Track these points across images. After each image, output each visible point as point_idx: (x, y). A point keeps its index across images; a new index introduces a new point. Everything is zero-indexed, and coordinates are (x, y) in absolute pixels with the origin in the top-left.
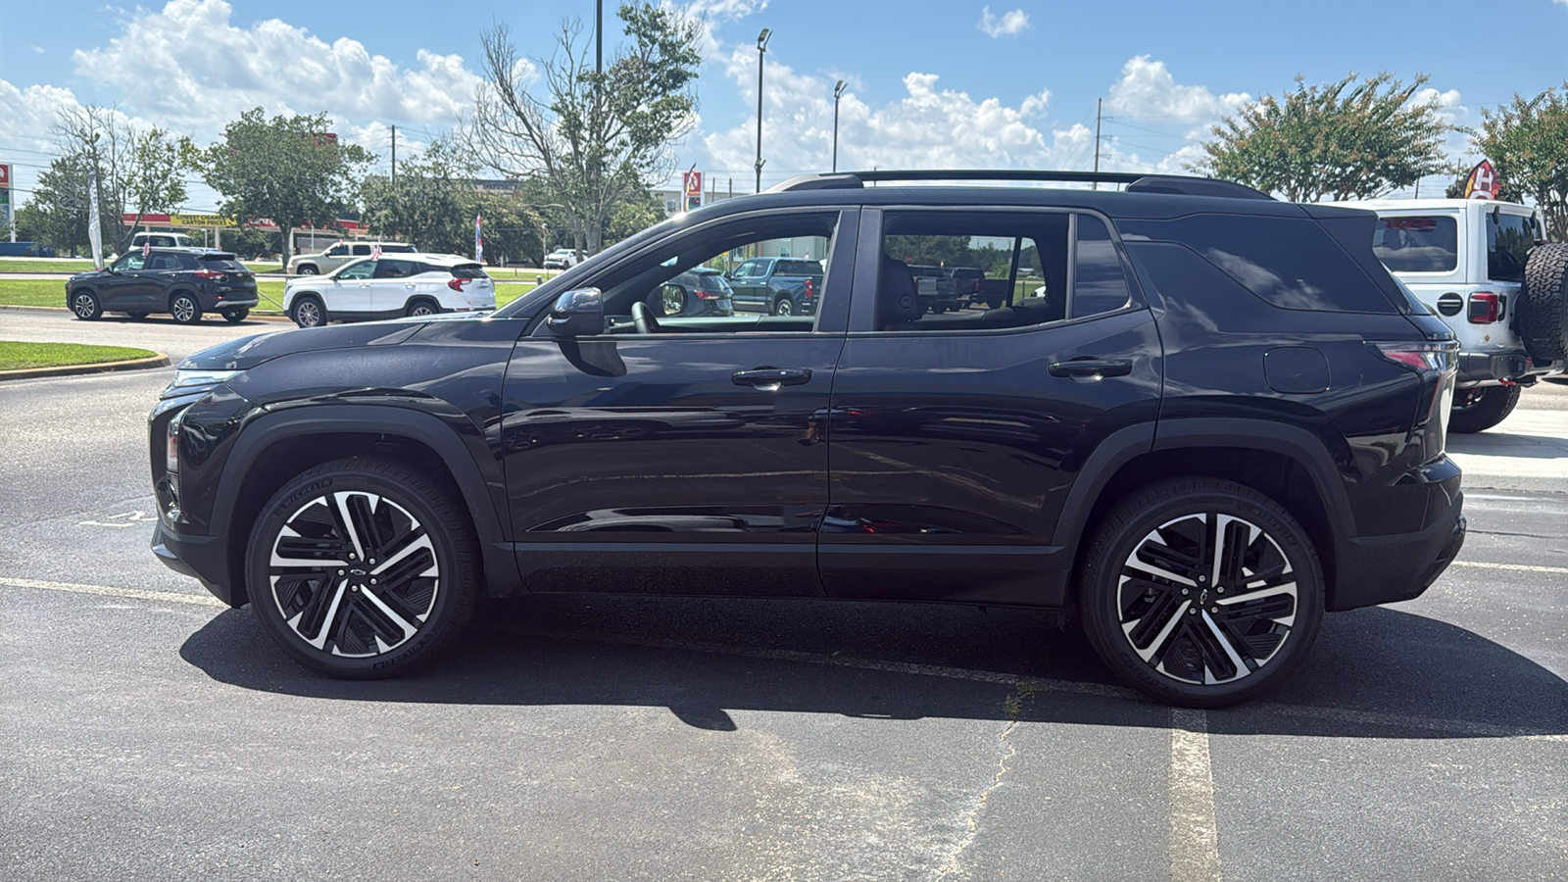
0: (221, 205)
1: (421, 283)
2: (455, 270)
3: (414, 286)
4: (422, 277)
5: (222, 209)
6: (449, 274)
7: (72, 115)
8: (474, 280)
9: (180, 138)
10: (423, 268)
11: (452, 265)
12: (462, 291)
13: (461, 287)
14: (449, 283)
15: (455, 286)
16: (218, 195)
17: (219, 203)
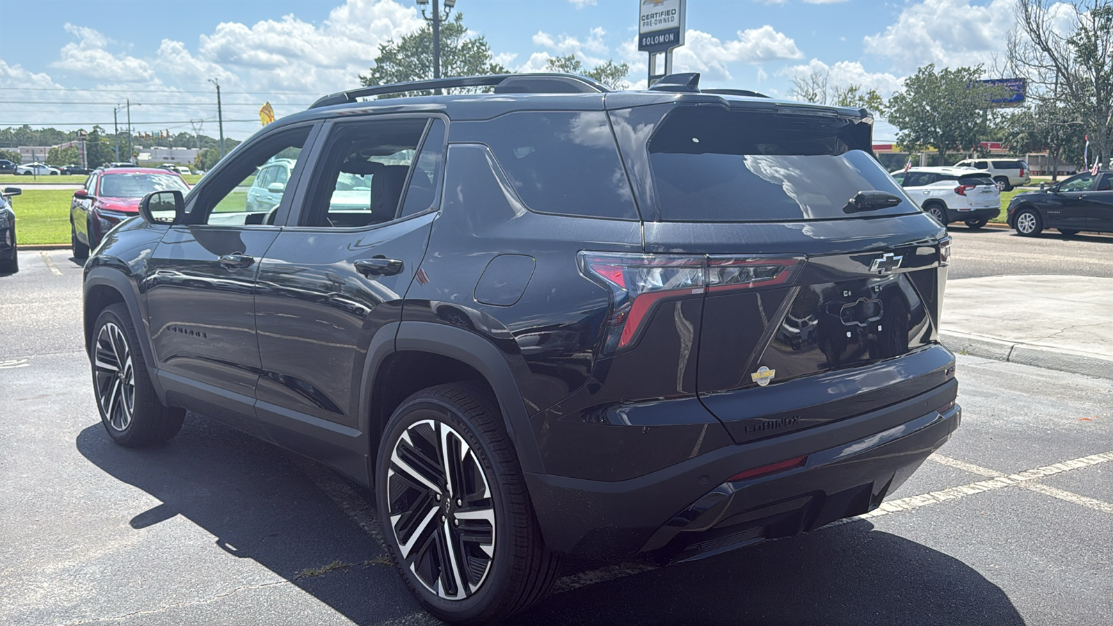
0: (898, 136)
1: (934, 190)
2: (961, 179)
3: (929, 192)
4: (936, 185)
5: (898, 139)
6: (957, 182)
7: (802, 82)
8: (977, 186)
9: (869, 92)
10: (939, 177)
11: (960, 175)
12: (965, 195)
13: (965, 192)
14: (955, 189)
15: (959, 191)
16: (896, 129)
17: (897, 134)
